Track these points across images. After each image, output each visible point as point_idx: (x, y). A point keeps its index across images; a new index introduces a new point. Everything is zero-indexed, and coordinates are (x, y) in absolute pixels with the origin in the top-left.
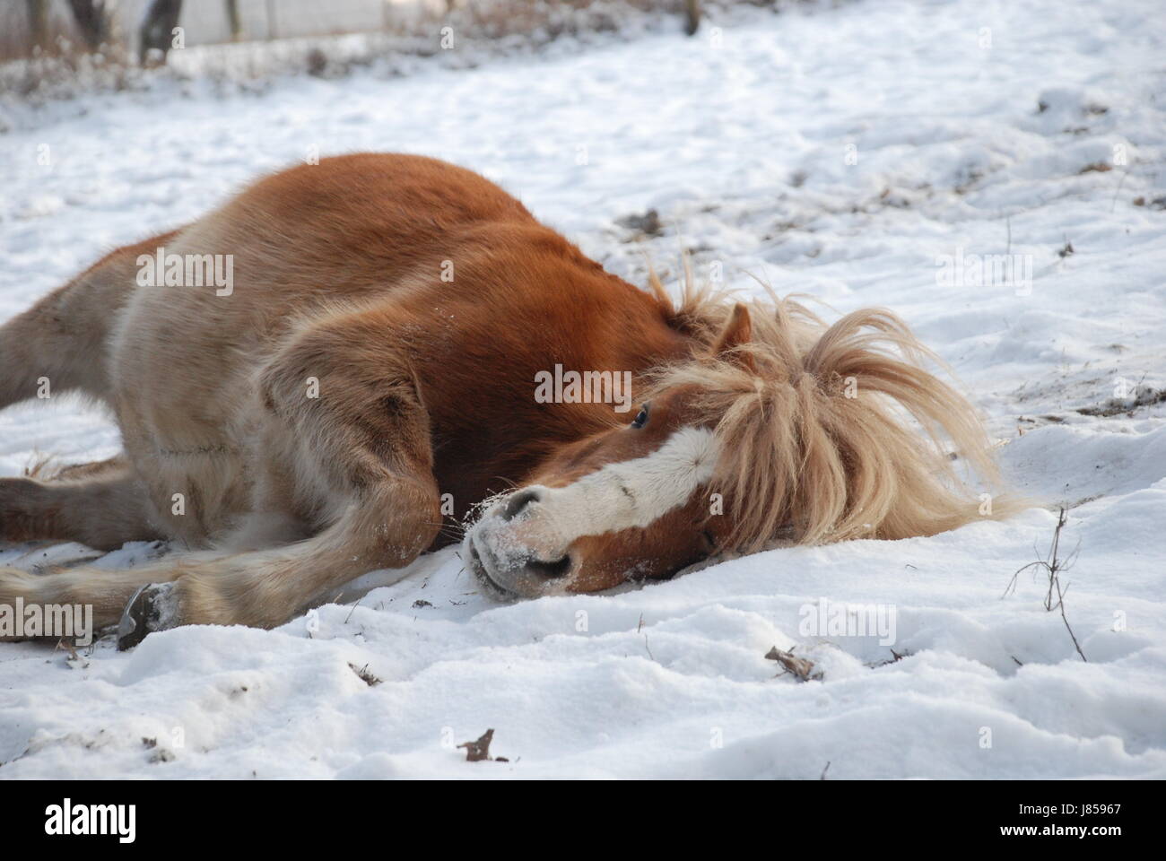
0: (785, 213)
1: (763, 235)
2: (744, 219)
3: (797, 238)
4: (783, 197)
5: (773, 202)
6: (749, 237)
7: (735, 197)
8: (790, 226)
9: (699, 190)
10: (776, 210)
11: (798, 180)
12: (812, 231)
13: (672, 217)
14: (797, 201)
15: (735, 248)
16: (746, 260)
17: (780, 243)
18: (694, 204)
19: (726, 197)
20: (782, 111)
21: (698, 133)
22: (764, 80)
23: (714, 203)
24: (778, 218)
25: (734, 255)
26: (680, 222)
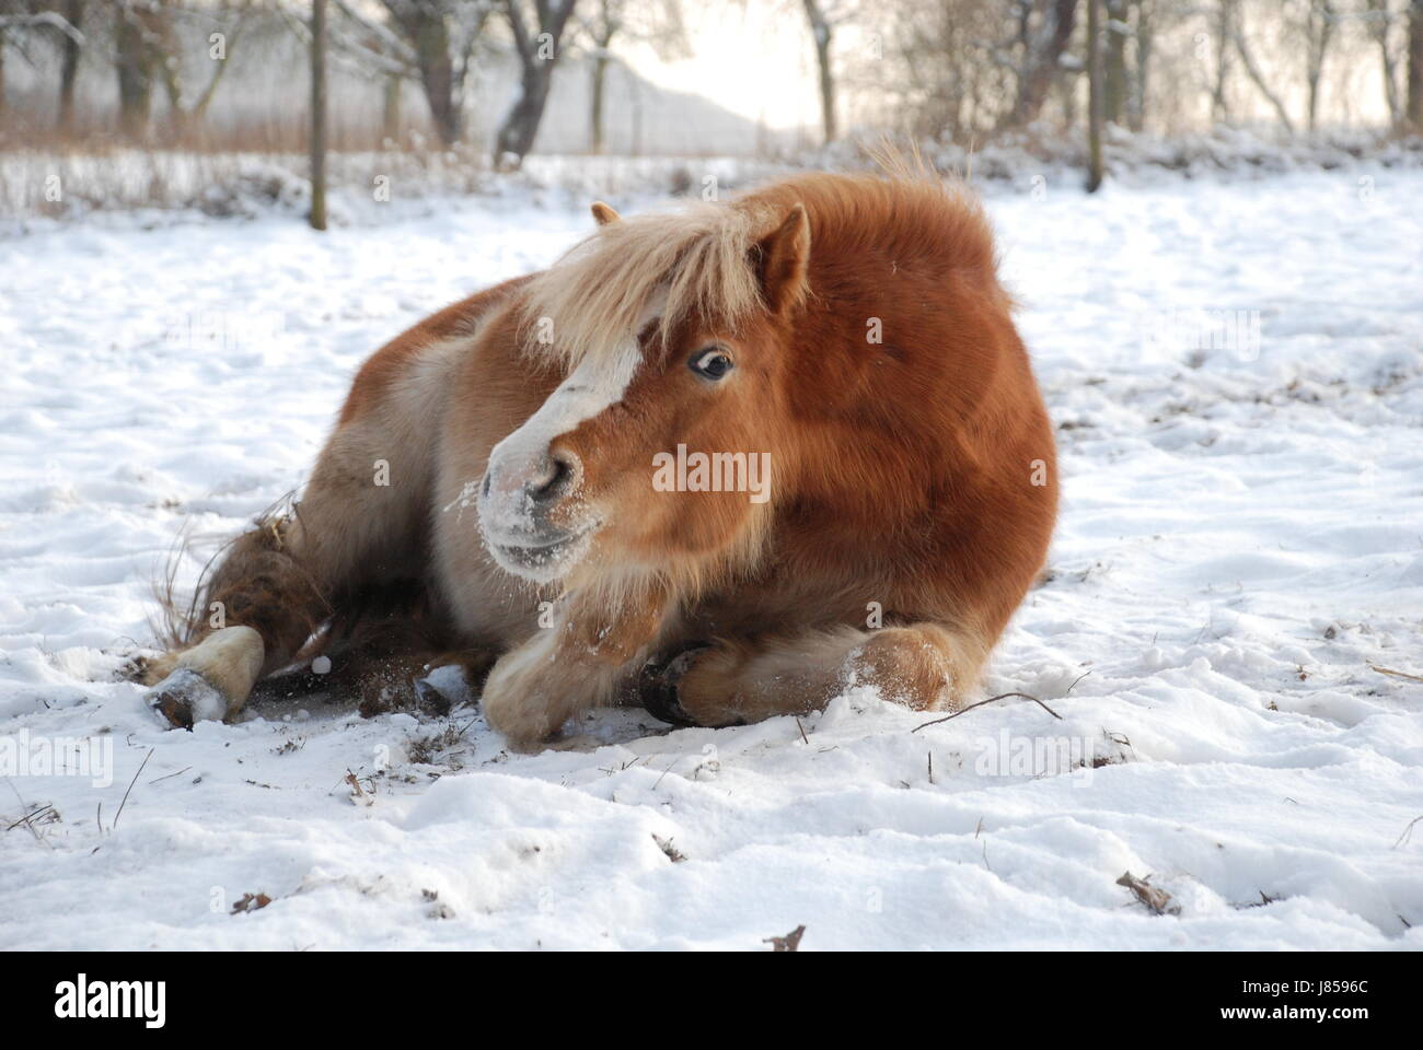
0: (1178, 395)
1: (1152, 417)
2: (1131, 396)
3: (1189, 423)
4: (1178, 377)
5: (1167, 382)
6: (1137, 417)
7: (1124, 372)
8: (1183, 409)
9: (1083, 360)
10: (1169, 390)
11: (1196, 361)
12: (1207, 417)
13: (1050, 387)
14: (1193, 383)
15: (1119, 428)
16: (1131, 441)
17: (1170, 427)
18: (1077, 375)
19: (1115, 371)
20: (1185, 284)
21: (1090, 298)
22: (1169, 248)
23: (1100, 375)
24: (1170, 399)
25: (1117, 435)
26: (1057, 393)
